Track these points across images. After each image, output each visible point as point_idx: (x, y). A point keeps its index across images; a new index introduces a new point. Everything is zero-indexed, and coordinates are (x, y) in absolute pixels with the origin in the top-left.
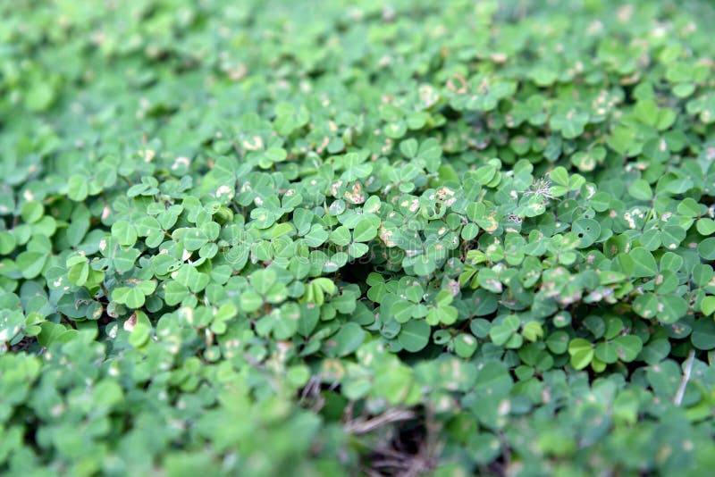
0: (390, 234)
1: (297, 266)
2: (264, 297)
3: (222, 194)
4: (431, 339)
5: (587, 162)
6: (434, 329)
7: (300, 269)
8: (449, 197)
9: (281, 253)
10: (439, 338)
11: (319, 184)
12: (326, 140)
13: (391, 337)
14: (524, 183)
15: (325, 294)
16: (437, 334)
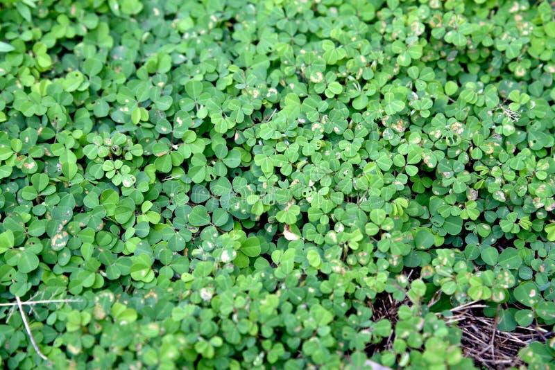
0: (429, 157)
1: (385, 193)
2: (380, 227)
3: (316, 129)
4: (463, 227)
5: (520, 71)
6: (465, 221)
7: (387, 195)
8: (459, 128)
9: (374, 185)
10: (468, 226)
11: (372, 114)
12: (361, 70)
13: (439, 226)
14: (493, 102)
15: (403, 208)
16: (466, 224)
